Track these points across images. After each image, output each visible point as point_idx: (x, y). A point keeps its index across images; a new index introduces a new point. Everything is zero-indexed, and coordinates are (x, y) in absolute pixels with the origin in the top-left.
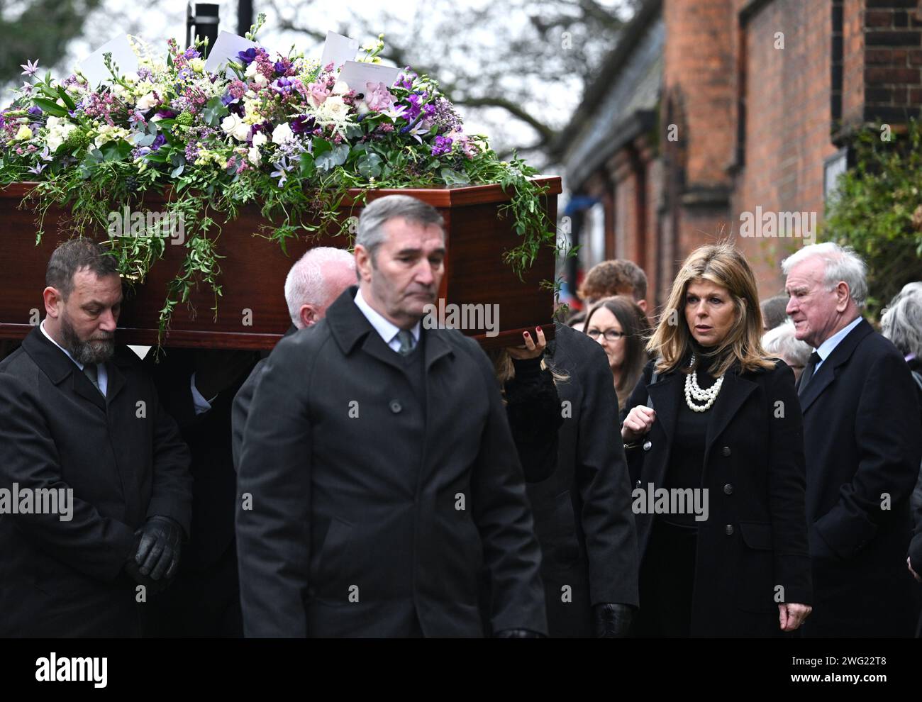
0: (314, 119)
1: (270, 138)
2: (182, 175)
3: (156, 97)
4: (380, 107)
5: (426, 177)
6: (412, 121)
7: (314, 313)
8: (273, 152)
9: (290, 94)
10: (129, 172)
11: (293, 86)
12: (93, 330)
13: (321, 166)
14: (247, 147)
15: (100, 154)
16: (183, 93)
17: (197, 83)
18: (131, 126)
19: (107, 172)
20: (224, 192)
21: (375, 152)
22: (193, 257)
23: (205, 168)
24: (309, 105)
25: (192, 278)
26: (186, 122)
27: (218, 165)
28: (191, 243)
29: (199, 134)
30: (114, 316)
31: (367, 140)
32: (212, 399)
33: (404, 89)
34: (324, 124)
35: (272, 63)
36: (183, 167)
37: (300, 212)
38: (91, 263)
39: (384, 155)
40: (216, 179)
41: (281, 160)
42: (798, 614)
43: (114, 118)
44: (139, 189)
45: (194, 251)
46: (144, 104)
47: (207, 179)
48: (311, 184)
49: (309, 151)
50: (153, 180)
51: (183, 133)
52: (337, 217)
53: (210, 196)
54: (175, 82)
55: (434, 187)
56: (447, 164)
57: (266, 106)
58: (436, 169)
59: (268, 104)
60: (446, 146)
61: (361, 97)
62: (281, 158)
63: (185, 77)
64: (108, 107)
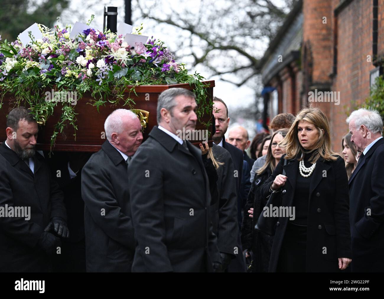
0: (114, 57)
1: (96, 65)
2: (60, 81)
3: (50, 49)
4: (141, 52)
5: (159, 80)
6: (153, 58)
7: (117, 136)
8: (97, 71)
9: (104, 47)
10: (39, 80)
11: (105, 44)
12: (27, 144)
13: (116, 76)
14: (86, 69)
15: (27, 73)
16: (61, 47)
17: (67, 43)
18: (40, 61)
19: (30, 80)
20: (77, 88)
21: (138, 70)
22: (65, 114)
23: (69, 78)
24: (112, 52)
25: (65, 123)
26: (62, 59)
27: (75, 76)
28: (64, 109)
29: (67, 64)
30: (35, 138)
31: (135, 66)
32: (77, 172)
33: (151, 45)
34: (118, 59)
35: (97, 35)
36: (61, 77)
37: (108, 95)
38: (25, 117)
39: (142, 71)
40: (74, 82)
41: (100, 74)
42: (347, 263)
43: (33, 58)
44: (42, 87)
45: (65, 111)
46: (45, 52)
47: (70, 82)
48: (112, 84)
49: (112, 70)
50: (48, 83)
51: (60, 63)
52: (123, 97)
53: (72, 89)
54: (58, 43)
55: (163, 84)
56: (168, 75)
57: (94, 52)
58: (163, 77)
59: (95, 51)
60: (167, 68)
61: (133, 48)
62: (100, 73)
63: (62, 41)
64: (30, 54)
